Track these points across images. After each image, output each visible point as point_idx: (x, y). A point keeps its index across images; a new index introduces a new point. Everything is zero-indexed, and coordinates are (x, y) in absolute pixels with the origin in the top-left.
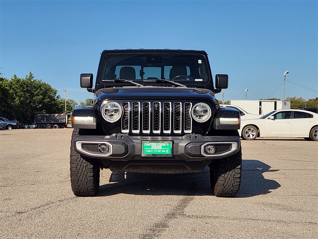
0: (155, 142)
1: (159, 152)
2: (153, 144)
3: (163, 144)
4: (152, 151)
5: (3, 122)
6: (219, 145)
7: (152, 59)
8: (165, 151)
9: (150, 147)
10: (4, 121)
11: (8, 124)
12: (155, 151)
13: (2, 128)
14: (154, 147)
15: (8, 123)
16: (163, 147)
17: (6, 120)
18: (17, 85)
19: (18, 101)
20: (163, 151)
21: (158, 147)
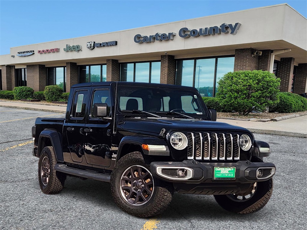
0: (223, 168)
1: (226, 176)
2: (222, 169)
3: (230, 169)
4: (221, 175)
8: (230, 175)
9: (220, 171)
12: (223, 175)
14: (222, 172)
16: (229, 171)
20: (229, 175)
21: (226, 172)
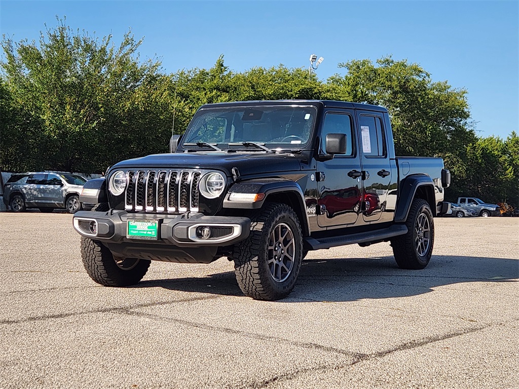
3: (149, 224)
4: (137, 232)
5: (475, 205)
6: (216, 228)
7: (251, 115)
8: (150, 233)
9: (136, 227)
10: (477, 204)
11: (482, 209)
13: (472, 215)
15: (483, 207)
17: (480, 203)
18: (516, 147)
19: (511, 173)
20: (148, 233)
